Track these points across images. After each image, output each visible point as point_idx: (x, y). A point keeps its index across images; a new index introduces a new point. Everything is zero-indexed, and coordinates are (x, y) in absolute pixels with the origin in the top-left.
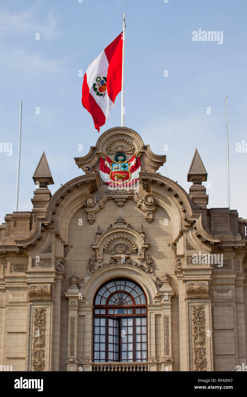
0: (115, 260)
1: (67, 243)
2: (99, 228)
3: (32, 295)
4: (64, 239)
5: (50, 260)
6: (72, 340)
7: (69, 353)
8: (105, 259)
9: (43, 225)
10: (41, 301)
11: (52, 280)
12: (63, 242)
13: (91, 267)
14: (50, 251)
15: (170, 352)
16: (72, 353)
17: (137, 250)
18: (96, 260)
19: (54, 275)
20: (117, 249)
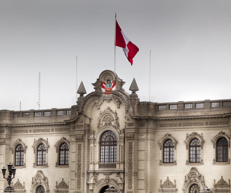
0: (106, 124)
1: (90, 118)
2: (101, 112)
3: (76, 139)
4: (88, 116)
5: (82, 125)
6: (92, 155)
7: (90, 160)
8: (103, 123)
9: (79, 113)
10: (79, 141)
11: (83, 133)
12: (88, 118)
13: (98, 127)
14: (83, 122)
15: (123, 159)
16: (91, 160)
17: (113, 120)
18: (100, 124)
19: (83, 131)
20: (107, 119)
